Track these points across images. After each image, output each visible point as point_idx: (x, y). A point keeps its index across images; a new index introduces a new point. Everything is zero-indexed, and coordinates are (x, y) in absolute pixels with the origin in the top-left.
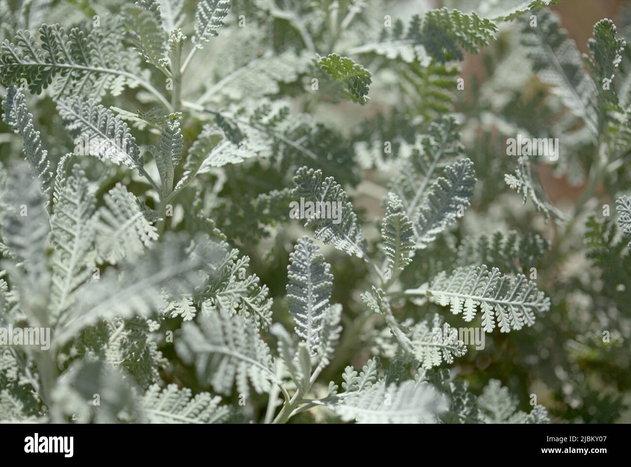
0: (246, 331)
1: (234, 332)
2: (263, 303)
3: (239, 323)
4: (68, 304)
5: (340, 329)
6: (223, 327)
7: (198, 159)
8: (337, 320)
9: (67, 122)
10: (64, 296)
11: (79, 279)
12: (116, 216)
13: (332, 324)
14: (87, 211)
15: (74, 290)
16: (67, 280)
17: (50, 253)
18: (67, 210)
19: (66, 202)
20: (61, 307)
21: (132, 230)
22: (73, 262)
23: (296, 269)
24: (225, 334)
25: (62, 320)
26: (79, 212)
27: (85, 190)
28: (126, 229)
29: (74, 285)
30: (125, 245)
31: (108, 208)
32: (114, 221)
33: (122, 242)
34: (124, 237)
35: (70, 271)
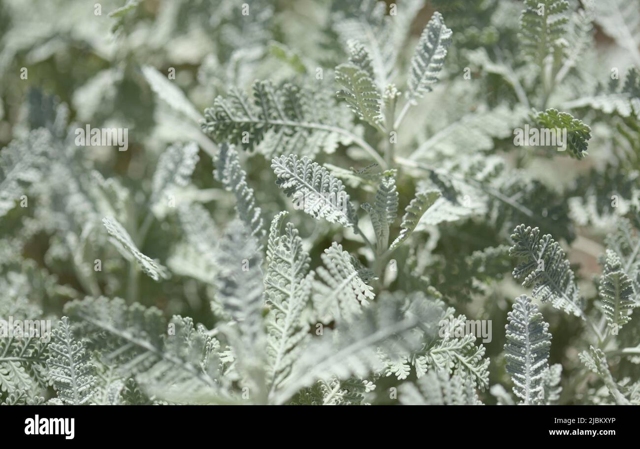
0: (464, 392)
1: (453, 393)
2: (480, 362)
3: (458, 384)
4: (283, 366)
5: (560, 389)
6: (442, 388)
7: (415, 217)
9: (282, 180)
10: (279, 356)
11: (294, 340)
12: (333, 276)
13: (552, 384)
14: (301, 270)
15: (288, 351)
16: (282, 341)
17: (265, 313)
18: (280, 269)
19: (279, 260)
20: (276, 367)
21: (349, 289)
22: (288, 322)
23: (514, 329)
24: (444, 395)
25: (277, 381)
26: (293, 271)
27: (299, 248)
28: (344, 288)
29: (289, 346)
30: (343, 305)
31: (325, 267)
32: (331, 281)
33: (340, 302)
34: (341, 296)
35: (284, 332)
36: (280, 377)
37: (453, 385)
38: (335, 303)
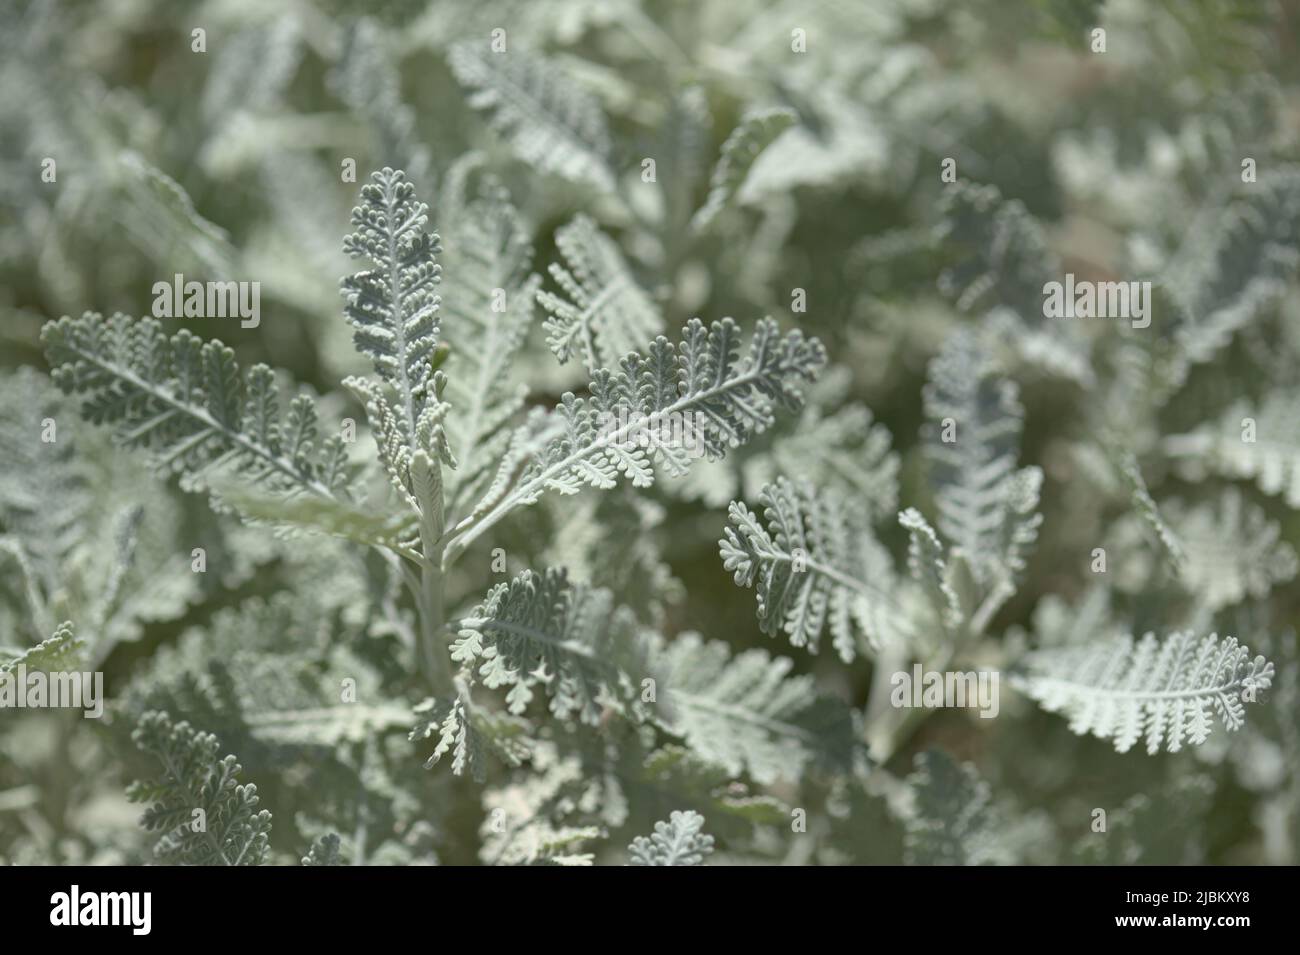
0: (846, 524)
1: (824, 525)
2: (876, 465)
3: (832, 506)
4: (475, 467)
5: (1038, 519)
6: (803, 515)
7: (742, 166)
8: (1031, 500)
9: (471, 90)
10: (465, 449)
11: (497, 416)
12: (579, 282)
13: (1023, 509)
14: (513, 275)
15: (485, 439)
16: (473, 418)
17: (439, 359)
18: (470, 274)
19: (467, 255)
20: (460, 473)
21: (609, 312)
22: (484, 379)
23: (943, 397)
24: (806, 529)
25: (463, 500)
26: (496, 275)
27: (508, 231)
28: (600, 309)
29: (487, 427)
30: (599, 342)
31: (564, 264)
32: (576, 293)
33: (593, 335)
34: (596, 324)
35: (477, 398)
36: (468, 492)
37: (823, 509)
38: (584, 336)
